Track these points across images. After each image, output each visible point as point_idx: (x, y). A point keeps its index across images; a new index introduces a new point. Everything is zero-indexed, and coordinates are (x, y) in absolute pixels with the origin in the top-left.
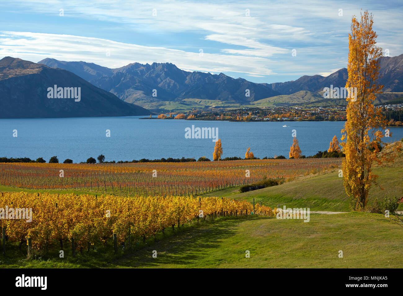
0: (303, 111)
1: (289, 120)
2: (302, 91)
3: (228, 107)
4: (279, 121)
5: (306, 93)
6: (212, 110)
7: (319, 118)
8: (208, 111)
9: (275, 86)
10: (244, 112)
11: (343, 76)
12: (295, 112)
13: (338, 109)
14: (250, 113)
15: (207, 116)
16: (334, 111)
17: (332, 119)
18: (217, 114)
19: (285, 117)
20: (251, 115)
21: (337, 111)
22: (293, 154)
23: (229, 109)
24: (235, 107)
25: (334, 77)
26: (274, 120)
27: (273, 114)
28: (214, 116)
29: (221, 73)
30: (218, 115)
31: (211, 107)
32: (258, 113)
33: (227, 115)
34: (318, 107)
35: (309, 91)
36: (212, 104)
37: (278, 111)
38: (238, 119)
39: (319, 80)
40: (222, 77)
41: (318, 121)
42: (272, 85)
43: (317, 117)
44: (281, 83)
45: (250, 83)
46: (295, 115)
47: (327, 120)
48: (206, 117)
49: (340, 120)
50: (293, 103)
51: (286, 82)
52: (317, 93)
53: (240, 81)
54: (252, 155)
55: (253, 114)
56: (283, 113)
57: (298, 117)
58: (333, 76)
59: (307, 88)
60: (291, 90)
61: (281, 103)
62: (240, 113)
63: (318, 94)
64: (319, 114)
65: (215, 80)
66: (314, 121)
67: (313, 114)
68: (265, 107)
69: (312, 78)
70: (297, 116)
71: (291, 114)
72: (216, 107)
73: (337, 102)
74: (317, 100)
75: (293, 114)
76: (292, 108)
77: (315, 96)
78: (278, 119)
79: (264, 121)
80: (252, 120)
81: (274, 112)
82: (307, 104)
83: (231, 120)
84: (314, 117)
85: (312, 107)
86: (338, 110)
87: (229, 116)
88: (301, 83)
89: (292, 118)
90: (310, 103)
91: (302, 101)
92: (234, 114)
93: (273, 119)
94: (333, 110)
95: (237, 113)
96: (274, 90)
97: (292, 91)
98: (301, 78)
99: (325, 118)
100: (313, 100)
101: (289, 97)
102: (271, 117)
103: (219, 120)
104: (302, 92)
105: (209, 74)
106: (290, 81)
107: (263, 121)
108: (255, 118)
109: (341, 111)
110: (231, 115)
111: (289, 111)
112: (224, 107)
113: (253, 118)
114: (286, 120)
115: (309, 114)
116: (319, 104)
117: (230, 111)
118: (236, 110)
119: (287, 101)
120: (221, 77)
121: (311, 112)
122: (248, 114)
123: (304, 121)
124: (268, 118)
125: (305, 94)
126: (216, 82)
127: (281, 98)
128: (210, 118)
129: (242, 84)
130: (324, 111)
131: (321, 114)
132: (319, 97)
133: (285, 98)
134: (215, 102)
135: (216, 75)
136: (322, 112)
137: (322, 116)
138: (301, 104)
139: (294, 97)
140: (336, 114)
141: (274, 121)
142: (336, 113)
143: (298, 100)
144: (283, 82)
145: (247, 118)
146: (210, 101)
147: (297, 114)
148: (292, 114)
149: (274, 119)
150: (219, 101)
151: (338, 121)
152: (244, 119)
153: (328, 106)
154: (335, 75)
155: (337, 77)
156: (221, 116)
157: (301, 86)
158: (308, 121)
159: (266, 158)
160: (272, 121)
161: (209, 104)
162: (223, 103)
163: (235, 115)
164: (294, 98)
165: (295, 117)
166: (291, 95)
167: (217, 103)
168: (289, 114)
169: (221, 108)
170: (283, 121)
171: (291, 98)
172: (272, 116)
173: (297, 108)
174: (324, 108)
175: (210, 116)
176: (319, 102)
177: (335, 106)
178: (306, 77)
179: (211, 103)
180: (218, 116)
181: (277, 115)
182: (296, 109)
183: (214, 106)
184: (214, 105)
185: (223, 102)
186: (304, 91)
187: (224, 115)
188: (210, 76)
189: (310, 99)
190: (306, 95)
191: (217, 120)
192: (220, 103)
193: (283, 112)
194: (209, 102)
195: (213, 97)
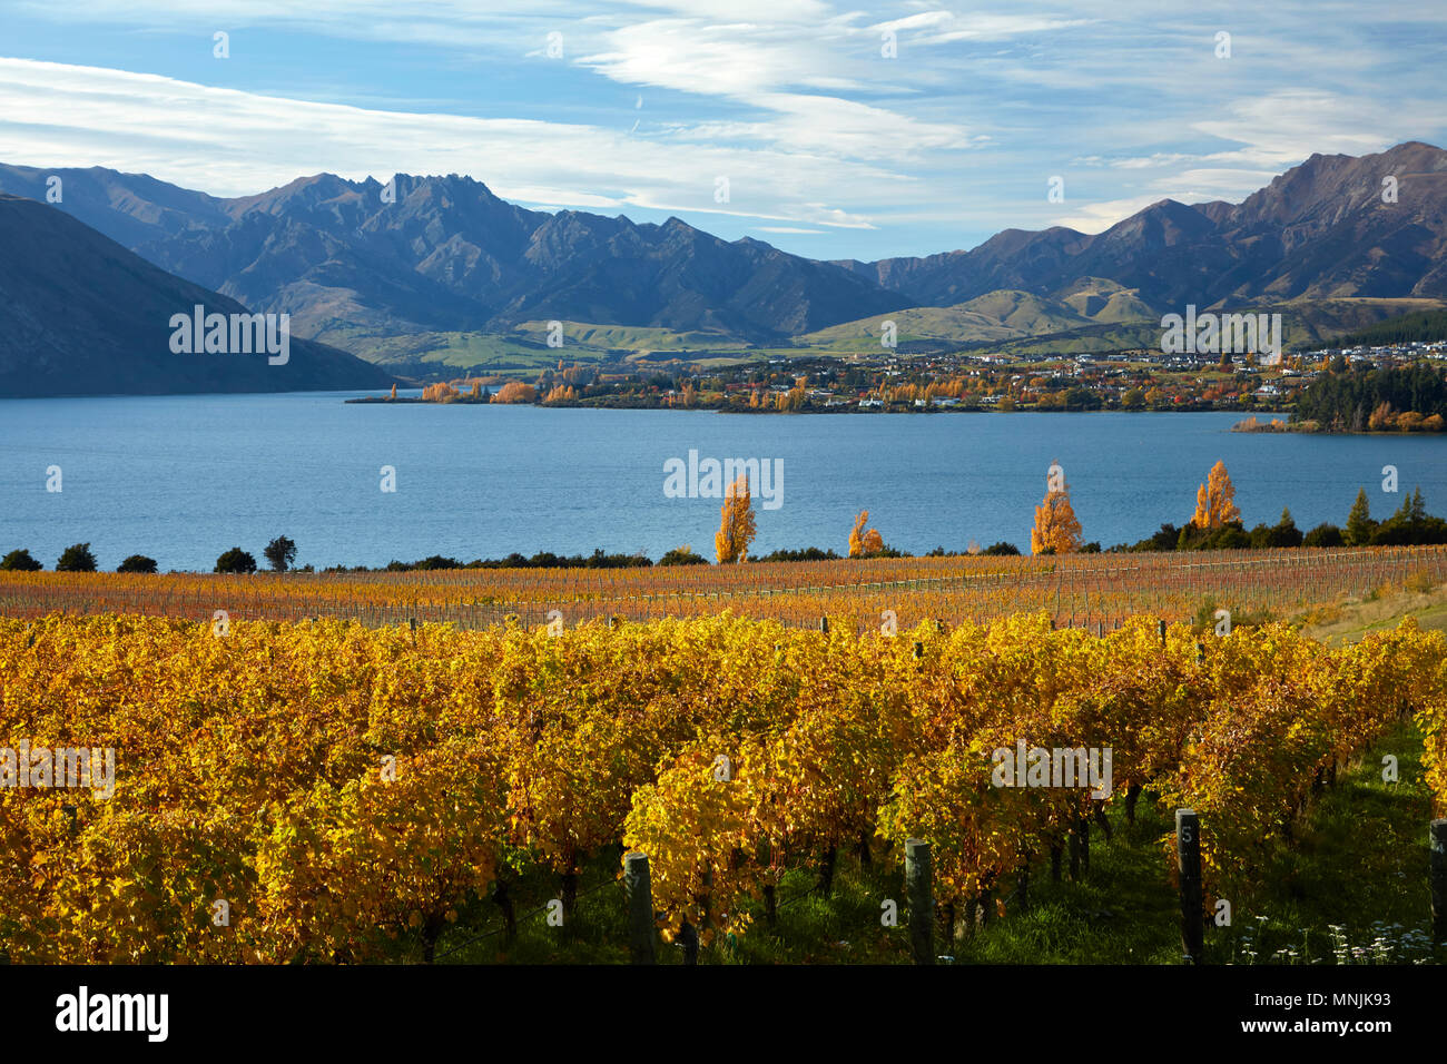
0: (1013, 370)
1: (959, 405)
2: (998, 292)
3: (703, 355)
4: (919, 410)
5: (1018, 298)
6: (636, 367)
7: (1083, 402)
8: (621, 371)
9: (889, 270)
10: (773, 375)
11: (1163, 231)
12: (984, 376)
13: (1152, 365)
14: (800, 379)
15: (624, 390)
16: (1141, 371)
17: (1136, 405)
18: (663, 384)
19: (944, 396)
20: (807, 387)
21: (1153, 373)
22: (1045, 538)
23: (707, 363)
24: (730, 356)
25: (1129, 234)
26: (900, 407)
27: (894, 381)
28: (651, 391)
29: (673, 218)
30: (670, 386)
31: (633, 356)
32: (833, 378)
33: (707, 387)
34: (1073, 355)
35: (1027, 290)
36: (639, 343)
37: (913, 373)
38: (754, 402)
39: (1067, 249)
40: (678, 234)
41: (1080, 410)
42: (879, 267)
43: (1076, 395)
44: (913, 258)
45: (788, 261)
46: (984, 385)
47: (1114, 407)
48: (619, 397)
49: (1169, 409)
50: (964, 339)
51: (932, 257)
52: (1060, 299)
53: (748, 252)
54: (878, 541)
55: (812, 382)
56: (932, 379)
57: (996, 393)
58: (1124, 233)
59: (1021, 281)
60: (952, 289)
61: (918, 341)
62: (760, 378)
63: (1064, 306)
64: (1077, 383)
65: (649, 245)
66: (1060, 409)
67: (1054, 384)
68: (860, 357)
69: (1038, 241)
70: (990, 390)
71: (965, 384)
72: (651, 357)
73: (1142, 335)
74: (1059, 328)
75: (975, 384)
76: (966, 358)
77: (1051, 311)
78: (918, 403)
79: (861, 412)
80: (808, 407)
81: (895, 373)
82: (1024, 345)
83: (723, 407)
84: (1061, 396)
85: (1048, 355)
86: (1156, 369)
87: (715, 390)
88: (994, 262)
89: (970, 398)
90: (1035, 342)
91: (999, 331)
92: (735, 381)
93: (894, 403)
94: (1135, 367)
95: (746, 381)
96: (887, 288)
97: (957, 291)
98: (995, 238)
99: (1106, 397)
100: (1044, 327)
101: (948, 315)
102: (887, 397)
103: (676, 406)
104: (1001, 298)
105: (624, 222)
106: (950, 250)
107: (857, 410)
108: (824, 399)
109: (1169, 370)
110: (722, 388)
111: (958, 371)
112: (684, 356)
113: (815, 398)
114: (949, 409)
115: (1040, 384)
116: (1072, 346)
117: (713, 370)
118: (739, 368)
119: (940, 332)
120: (673, 232)
121: (1044, 376)
122: (792, 383)
123: (1022, 410)
124: (876, 399)
125: (1013, 305)
126: (653, 255)
127: (915, 322)
128: (636, 399)
129: (756, 261)
130: (1101, 371)
131: (1088, 382)
132: (1068, 318)
133: (932, 319)
134: (647, 335)
135: (651, 226)
136: (1090, 374)
137: (1094, 391)
138: (998, 345)
139: (969, 315)
140: (1146, 382)
141: (902, 412)
142: (1149, 377)
143: (986, 328)
144: (923, 255)
145: (792, 400)
146: (629, 330)
147: (992, 382)
148: (970, 381)
149: (901, 403)
150: (665, 329)
151: (1157, 410)
152: (779, 404)
153: (1113, 352)
154: (1130, 228)
155: (1139, 235)
156: (680, 390)
157: (994, 271)
158: (1037, 410)
159: (940, 553)
160: (892, 411)
161: (621, 343)
162: (680, 340)
163: (741, 387)
164: (970, 321)
165: (985, 394)
166: (956, 307)
167: (658, 340)
168: (958, 384)
169: (675, 362)
170: (935, 410)
171: (954, 320)
172: (893, 392)
173: (987, 360)
174: (1097, 359)
175: (637, 391)
176: (1069, 335)
177: (1139, 352)
178: (1013, 236)
179: (634, 340)
180: (671, 392)
181: (912, 387)
182: (984, 363)
183: (645, 352)
184: (646, 347)
185: (682, 335)
186: (1010, 292)
187: (696, 386)
188: (628, 228)
189: (1031, 327)
190: (1016, 308)
191: (666, 407)
192: (670, 338)
193: (931, 374)
194: (623, 333)
195: (638, 316)
